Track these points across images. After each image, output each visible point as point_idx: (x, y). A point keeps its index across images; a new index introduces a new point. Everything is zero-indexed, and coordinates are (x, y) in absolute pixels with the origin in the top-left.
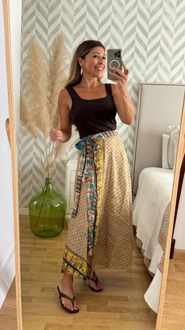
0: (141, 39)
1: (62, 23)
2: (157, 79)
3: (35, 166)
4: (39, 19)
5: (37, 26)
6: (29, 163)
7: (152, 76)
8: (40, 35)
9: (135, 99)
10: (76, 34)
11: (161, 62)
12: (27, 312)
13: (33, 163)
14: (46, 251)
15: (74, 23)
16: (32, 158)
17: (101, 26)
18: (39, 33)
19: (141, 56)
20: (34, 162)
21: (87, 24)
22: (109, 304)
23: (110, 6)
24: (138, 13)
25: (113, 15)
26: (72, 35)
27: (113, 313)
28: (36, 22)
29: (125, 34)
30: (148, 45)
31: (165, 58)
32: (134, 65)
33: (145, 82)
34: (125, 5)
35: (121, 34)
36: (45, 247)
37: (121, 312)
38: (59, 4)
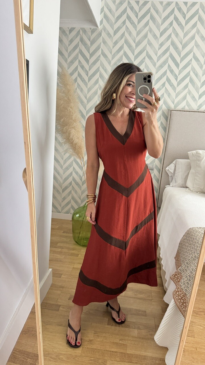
0: (172, 69)
1: (101, 54)
2: (185, 106)
4: (82, 51)
5: (80, 57)
6: (69, 176)
7: (181, 103)
9: (164, 123)
11: (190, 90)
15: (112, 54)
18: (81, 63)
19: (172, 85)
20: (74, 176)
21: (124, 55)
24: (171, 45)
25: (148, 48)
28: (79, 53)
31: (194, 87)
32: (165, 93)
33: (174, 109)
34: (160, 38)
37: (139, 328)
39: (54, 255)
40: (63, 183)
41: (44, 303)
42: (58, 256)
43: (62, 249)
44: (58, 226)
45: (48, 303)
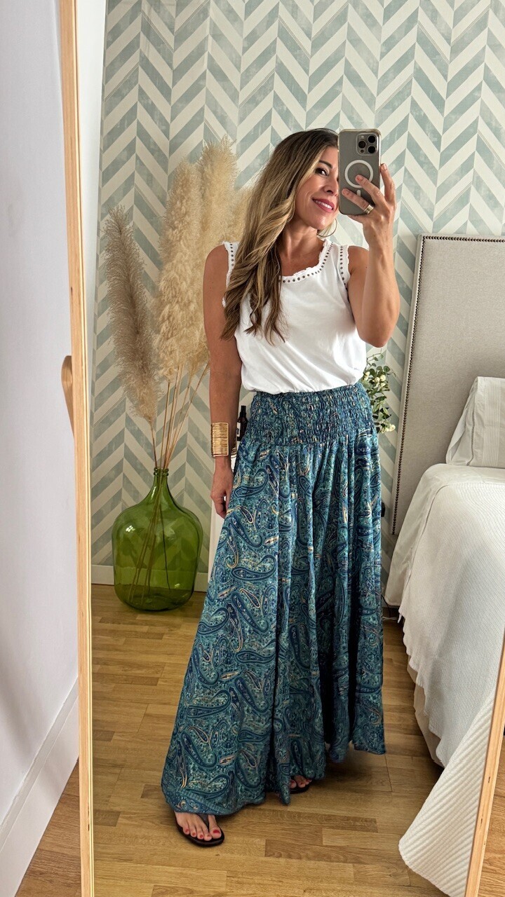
0: (425, 114)
1: (209, 70)
2: (466, 224)
3: (129, 455)
4: (148, 60)
5: (144, 80)
6: (114, 446)
7: (454, 216)
8: (150, 103)
9: (406, 277)
10: (248, 102)
11: (478, 177)
12: (104, 853)
13: (126, 446)
14: (156, 685)
15: (243, 70)
16: (122, 432)
17: (315, 80)
18: (148, 98)
19: (423, 162)
20: (127, 444)
21: (278, 73)
22: (324, 839)
23: (342, 25)
24: (417, 45)
25: (350, 52)
26: (237, 105)
27: (335, 864)
28: (140, 68)
29: (381, 100)
30: (444, 131)
31: (491, 167)
32: (404, 185)
33: (433, 232)
34: (384, 24)
35: (371, 102)
36: (152, 676)
37: (357, 861)
38: (204, 19)
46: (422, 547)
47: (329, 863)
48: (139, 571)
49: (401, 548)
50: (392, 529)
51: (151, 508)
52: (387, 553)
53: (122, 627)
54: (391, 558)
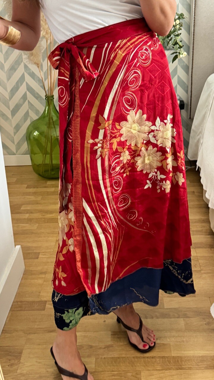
3: (29, 89)
6: (20, 85)
12: (40, 328)
13: (27, 83)
27: (173, 319)
37: (185, 316)
39: (18, 226)
40: (11, 98)
41: (17, 302)
42: (27, 226)
43: (31, 214)
44: (16, 179)
45: (24, 302)
46: (208, 125)
47: (169, 319)
48: (46, 156)
49: (195, 127)
50: (189, 115)
51: (47, 119)
52: (187, 130)
53: (40, 190)
54: (190, 133)
